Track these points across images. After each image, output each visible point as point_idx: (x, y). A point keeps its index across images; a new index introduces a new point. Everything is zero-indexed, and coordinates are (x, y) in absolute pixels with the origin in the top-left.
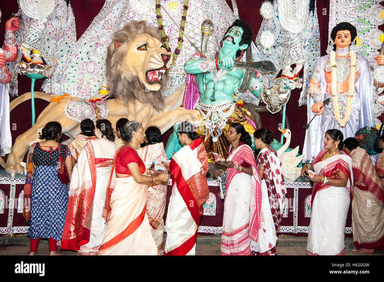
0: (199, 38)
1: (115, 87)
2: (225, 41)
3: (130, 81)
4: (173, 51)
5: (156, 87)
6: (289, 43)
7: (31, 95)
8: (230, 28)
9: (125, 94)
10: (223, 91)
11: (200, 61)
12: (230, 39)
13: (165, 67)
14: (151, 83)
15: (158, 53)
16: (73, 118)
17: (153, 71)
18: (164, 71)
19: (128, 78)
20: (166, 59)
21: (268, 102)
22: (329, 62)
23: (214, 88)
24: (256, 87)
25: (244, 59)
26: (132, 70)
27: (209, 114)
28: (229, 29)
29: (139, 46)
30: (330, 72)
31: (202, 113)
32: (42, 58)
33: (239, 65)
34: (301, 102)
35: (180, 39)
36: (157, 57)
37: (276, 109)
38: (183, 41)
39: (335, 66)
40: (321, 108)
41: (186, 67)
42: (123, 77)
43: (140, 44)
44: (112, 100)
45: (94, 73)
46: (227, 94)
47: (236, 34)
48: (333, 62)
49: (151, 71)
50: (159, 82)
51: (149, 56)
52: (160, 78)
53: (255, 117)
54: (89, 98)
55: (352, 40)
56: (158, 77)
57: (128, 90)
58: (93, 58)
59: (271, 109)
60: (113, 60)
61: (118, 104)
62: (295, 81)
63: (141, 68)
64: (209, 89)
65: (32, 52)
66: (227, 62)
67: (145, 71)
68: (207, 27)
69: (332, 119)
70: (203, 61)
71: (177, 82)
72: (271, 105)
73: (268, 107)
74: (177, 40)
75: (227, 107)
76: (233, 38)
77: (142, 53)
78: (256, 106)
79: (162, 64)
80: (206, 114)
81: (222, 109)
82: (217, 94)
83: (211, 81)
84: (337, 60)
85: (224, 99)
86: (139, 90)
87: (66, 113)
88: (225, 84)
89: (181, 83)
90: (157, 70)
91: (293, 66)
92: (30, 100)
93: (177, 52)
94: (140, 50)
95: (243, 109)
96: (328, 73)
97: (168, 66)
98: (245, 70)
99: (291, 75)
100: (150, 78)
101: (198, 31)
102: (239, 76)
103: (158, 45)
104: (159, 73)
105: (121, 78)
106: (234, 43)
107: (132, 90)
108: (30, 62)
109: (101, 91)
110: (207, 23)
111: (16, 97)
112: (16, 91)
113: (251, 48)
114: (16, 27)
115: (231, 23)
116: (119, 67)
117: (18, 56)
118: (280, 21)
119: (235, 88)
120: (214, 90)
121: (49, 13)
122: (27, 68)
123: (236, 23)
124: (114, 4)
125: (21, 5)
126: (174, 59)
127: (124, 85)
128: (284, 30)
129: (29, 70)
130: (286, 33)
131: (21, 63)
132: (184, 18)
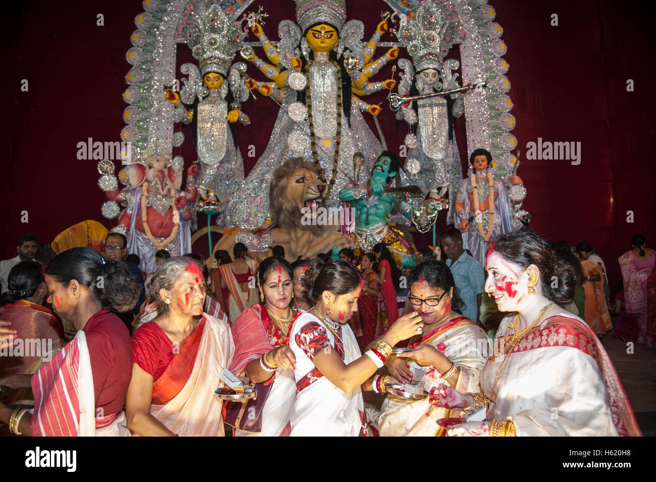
0: (351, 168)
1: (278, 217)
2: (376, 170)
3: (290, 211)
4: (328, 181)
6: (434, 168)
7: (208, 229)
8: (379, 158)
9: (286, 223)
10: (376, 215)
11: (353, 190)
12: (380, 168)
13: (321, 197)
15: (314, 185)
17: (311, 201)
18: (320, 200)
19: (288, 208)
20: (321, 189)
21: (418, 223)
22: (470, 183)
23: (367, 213)
24: (407, 210)
25: (393, 185)
26: (292, 201)
27: (364, 236)
28: (378, 160)
30: (472, 193)
31: (358, 236)
32: (216, 197)
33: (388, 190)
34: (448, 221)
35: (335, 171)
36: (313, 188)
37: (426, 229)
38: (337, 172)
39: (476, 187)
40: (466, 226)
41: (341, 195)
42: (284, 208)
43: (298, 178)
44: (277, 229)
45: (260, 206)
46: (379, 217)
47: (384, 163)
48: (474, 184)
49: (308, 201)
51: (306, 188)
55: (488, 164)
57: (289, 219)
58: (259, 193)
59: (421, 229)
60: (275, 194)
61: (281, 232)
62: (442, 202)
63: (300, 199)
64: (362, 214)
65: (208, 192)
66: (377, 188)
67: (304, 201)
68: (358, 160)
69: (477, 235)
70: (356, 189)
72: (420, 225)
73: (418, 227)
74: (332, 172)
75: (381, 229)
76: (382, 167)
77: (300, 186)
78: (408, 227)
79: (318, 194)
80: (361, 237)
81: (376, 232)
82: (371, 218)
83: (365, 206)
84: (477, 182)
85: (377, 222)
88: (377, 209)
90: (314, 199)
91: (439, 189)
92: (207, 234)
93: (332, 182)
94: (299, 183)
95: (395, 230)
96: (470, 194)
97: (324, 196)
98: (395, 195)
99: (438, 197)
101: (351, 163)
102: (389, 200)
103: (314, 178)
105: (282, 208)
106: (383, 171)
107: (293, 219)
108: (206, 200)
109: (266, 222)
110: (358, 155)
111: (196, 231)
112: (196, 227)
113: (399, 175)
114: (195, 172)
115: (380, 153)
116: (280, 199)
117: (197, 197)
118: (424, 150)
119: (387, 211)
120: (368, 214)
121: (221, 158)
122: (204, 206)
123: (385, 154)
124: (276, 144)
125: (199, 155)
126: (329, 189)
127: (285, 215)
128: (428, 158)
129: (206, 207)
130: (430, 159)
131: (199, 202)
132: (337, 152)
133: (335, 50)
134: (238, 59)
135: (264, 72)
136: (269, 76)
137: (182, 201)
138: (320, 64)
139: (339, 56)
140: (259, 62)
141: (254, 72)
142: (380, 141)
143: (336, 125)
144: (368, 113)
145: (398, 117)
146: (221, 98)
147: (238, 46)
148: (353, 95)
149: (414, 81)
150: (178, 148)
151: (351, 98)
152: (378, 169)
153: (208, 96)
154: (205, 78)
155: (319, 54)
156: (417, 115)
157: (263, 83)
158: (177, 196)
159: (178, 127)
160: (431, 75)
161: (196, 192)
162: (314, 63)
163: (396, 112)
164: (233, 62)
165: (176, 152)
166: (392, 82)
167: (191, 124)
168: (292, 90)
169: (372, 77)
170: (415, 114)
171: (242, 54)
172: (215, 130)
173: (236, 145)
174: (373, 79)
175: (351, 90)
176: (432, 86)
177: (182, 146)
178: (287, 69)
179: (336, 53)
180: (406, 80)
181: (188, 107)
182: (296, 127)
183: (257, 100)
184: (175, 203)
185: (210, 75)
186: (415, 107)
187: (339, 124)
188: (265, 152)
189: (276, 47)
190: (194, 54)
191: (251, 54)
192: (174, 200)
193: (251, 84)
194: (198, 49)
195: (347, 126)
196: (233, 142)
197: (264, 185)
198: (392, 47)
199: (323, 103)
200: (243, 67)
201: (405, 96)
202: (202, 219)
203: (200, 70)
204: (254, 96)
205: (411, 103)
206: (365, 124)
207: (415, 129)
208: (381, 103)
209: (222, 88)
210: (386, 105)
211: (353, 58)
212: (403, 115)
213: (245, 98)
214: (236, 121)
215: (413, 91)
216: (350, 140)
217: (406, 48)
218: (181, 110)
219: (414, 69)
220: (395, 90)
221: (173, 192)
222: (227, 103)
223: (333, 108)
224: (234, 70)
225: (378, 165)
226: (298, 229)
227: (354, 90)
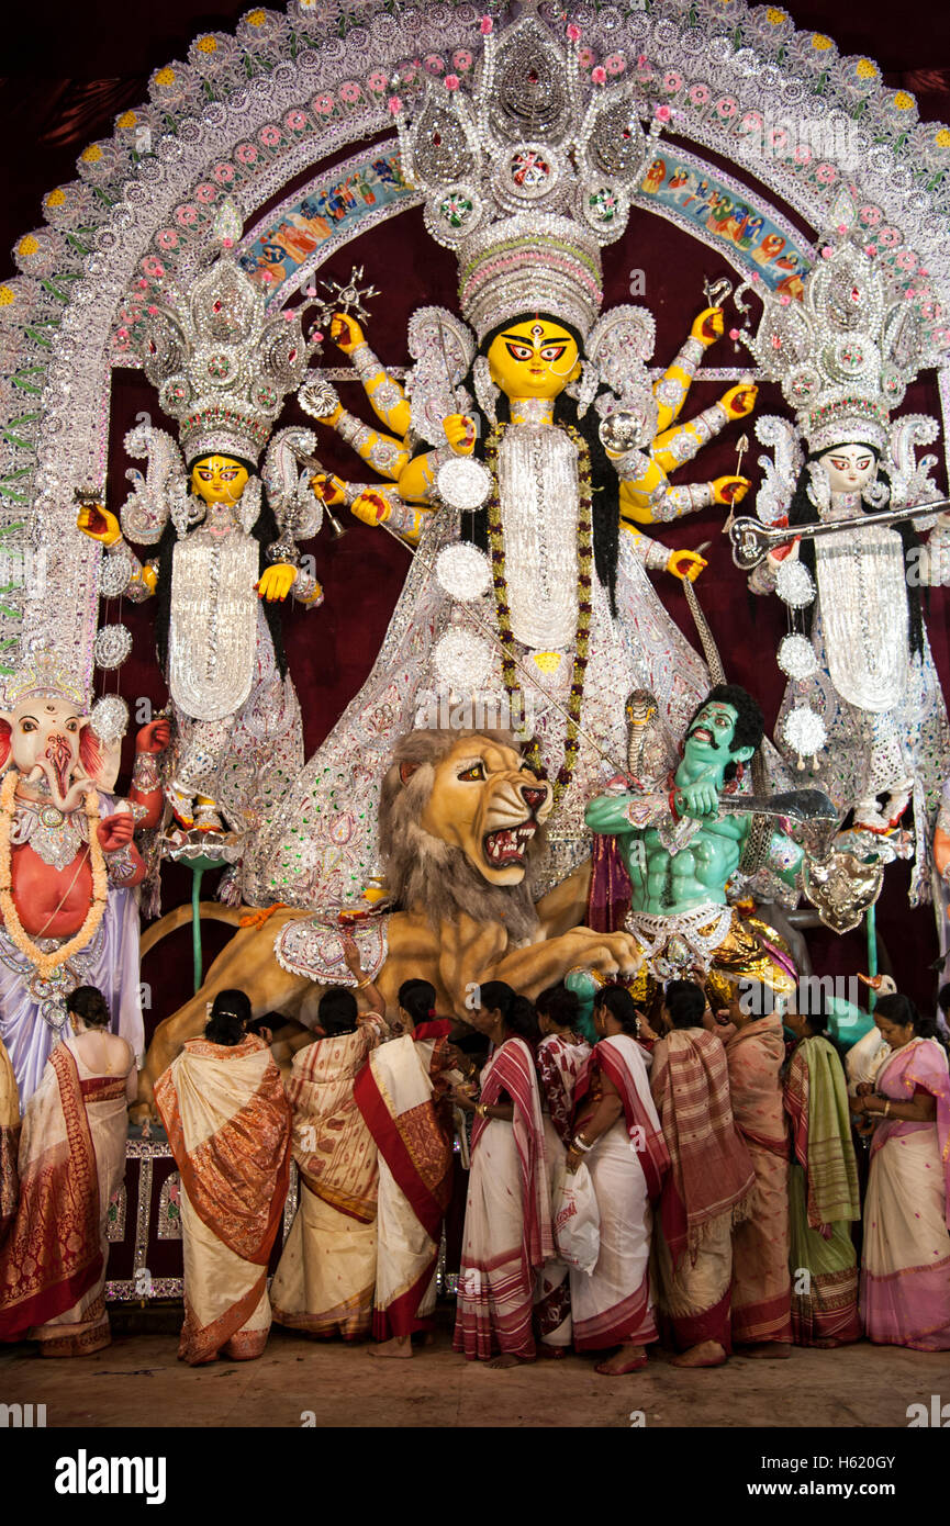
0: (619, 736)
1: (405, 878)
2: (692, 741)
3: (441, 862)
4: (553, 775)
5: (513, 877)
6: (866, 736)
7: (193, 913)
8: (702, 706)
9: (429, 899)
10: (698, 876)
11: (628, 800)
12: (705, 737)
13: (532, 821)
14: (497, 866)
15: (514, 784)
16: (296, 971)
17: (501, 833)
18: (530, 832)
19: (435, 855)
20: (533, 800)
21: (824, 902)
23: (669, 870)
24: (787, 860)
25: (745, 786)
26: (447, 832)
27: (660, 941)
28: (700, 711)
29: (462, 769)
31: (642, 940)
32: (220, 815)
34: (914, 895)
35: (571, 745)
36: (511, 795)
37: (847, 922)
38: (577, 749)
41: (591, 817)
42: (422, 853)
43: (467, 765)
44: (398, 914)
45: (350, 844)
46: (706, 885)
47: (718, 721)
49: (497, 832)
50: (520, 863)
51: (490, 793)
52: (521, 851)
53: (790, 943)
54: (335, 912)
56: (514, 847)
57: (440, 886)
58: (345, 807)
59: (833, 919)
60: (396, 808)
61: (415, 925)
63: (469, 827)
64: (655, 874)
65: (196, 802)
66: (699, 798)
67: (482, 833)
68: (639, 709)
70: (636, 798)
71: (568, 857)
72: (831, 909)
73: (824, 914)
74: (562, 746)
75: (710, 920)
76: (710, 733)
77: (471, 788)
78: (789, 912)
79: (526, 814)
80: (651, 942)
81: (699, 927)
82: (681, 886)
83: (662, 850)
85: (698, 897)
86: (466, 886)
87: (279, 955)
88: (699, 858)
89: (579, 858)
90: (512, 829)
91: (884, 798)
92: (190, 925)
93: (564, 777)
94: (467, 779)
95: (753, 922)
97: (541, 819)
98: (750, 817)
100: (496, 853)
101: (619, 719)
102: (734, 831)
103: (512, 764)
104: (518, 836)
105: (417, 856)
106: (715, 747)
107: (447, 885)
108: (192, 826)
109: (366, 892)
110: (640, 698)
111: (155, 919)
112: (156, 905)
113: (762, 755)
114: (161, 743)
115: (705, 692)
116: (412, 827)
117: (163, 817)
118: (835, 680)
119: (728, 866)
120: (671, 874)
121: (239, 703)
122: (183, 844)
123: (717, 695)
124: (398, 665)
125: (174, 691)
126: (557, 798)
127: (426, 878)
128: (848, 705)
129: (189, 847)
130: (852, 709)
131: (169, 835)
132: (578, 689)
133: (570, 392)
134: (291, 416)
135: (366, 455)
136: (380, 467)
137: (121, 831)
138: (528, 435)
139: (581, 412)
140: (351, 427)
141: (336, 456)
142: (702, 655)
143: (576, 610)
144: (668, 572)
145: (756, 584)
146: (241, 530)
147: (293, 381)
148: (623, 524)
149: (804, 479)
150: (112, 673)
151: (617, 532)
152: (699, 740)
153: (202, 522)
154: (196, 471)
155: (525, 403)
156: (814, 579)
157: (362, 488)
158: (105, 813)
159: (111, 611)
160: (853, 462)
161: (161, 803)
162: (511, 429)
163: (750, 572)
164: (277, 426)
165: (104, 683)
166: (738, 484)
167: (152, 599)
168: (448, 509)
169: (679, 470)
170: (806, 578)
171: (304, 405)
172: (222, 621)
173: (281, 666)
174: (682, 475)
175: (618, 509)
176: (857, 493)
177: (123, 666)
178: (432, 448)
179: (576, 403)
180: (779, 478)
181: (143, 553)
182: (457, 615)
183: (345, 537)
184: (99, 836)
185: (210, 462)
186: (808, 557)
187: (585, 608)
188: (367, 687)
189: (402, 383)
190: (162, 401)
191: (327, 403)
192: (94, 824)
193: (329, 490)
194: (176, 386)
195: (608, 612)
196: (273, 656)
197: (361, 784)
198: (735, 383)
199: (537, 545)
200: (308, 441)
201: (777, 525)
202: (176, 881)
203: (181, 448)
204: (334, 522)
205: (797, 544)
206: (660, 607)
207: (806, 620)
208: (704, 546)
209: (244, 500)
210: (720, 552)
211: (624, 416)
212: (771, 581)
213: (311, 528)
214: (284, 595)
215: (802, 510)
216: (616, 653)
217: (779, 384)
218: (124, 561)
219: (804, 444)
220: (747, 507)
221: (93, 801)
222: (257, 543)
223: (565, 559)
224: (278, 448)
225: (699, 728)
226: (464, 917)
227: (626, 509)
